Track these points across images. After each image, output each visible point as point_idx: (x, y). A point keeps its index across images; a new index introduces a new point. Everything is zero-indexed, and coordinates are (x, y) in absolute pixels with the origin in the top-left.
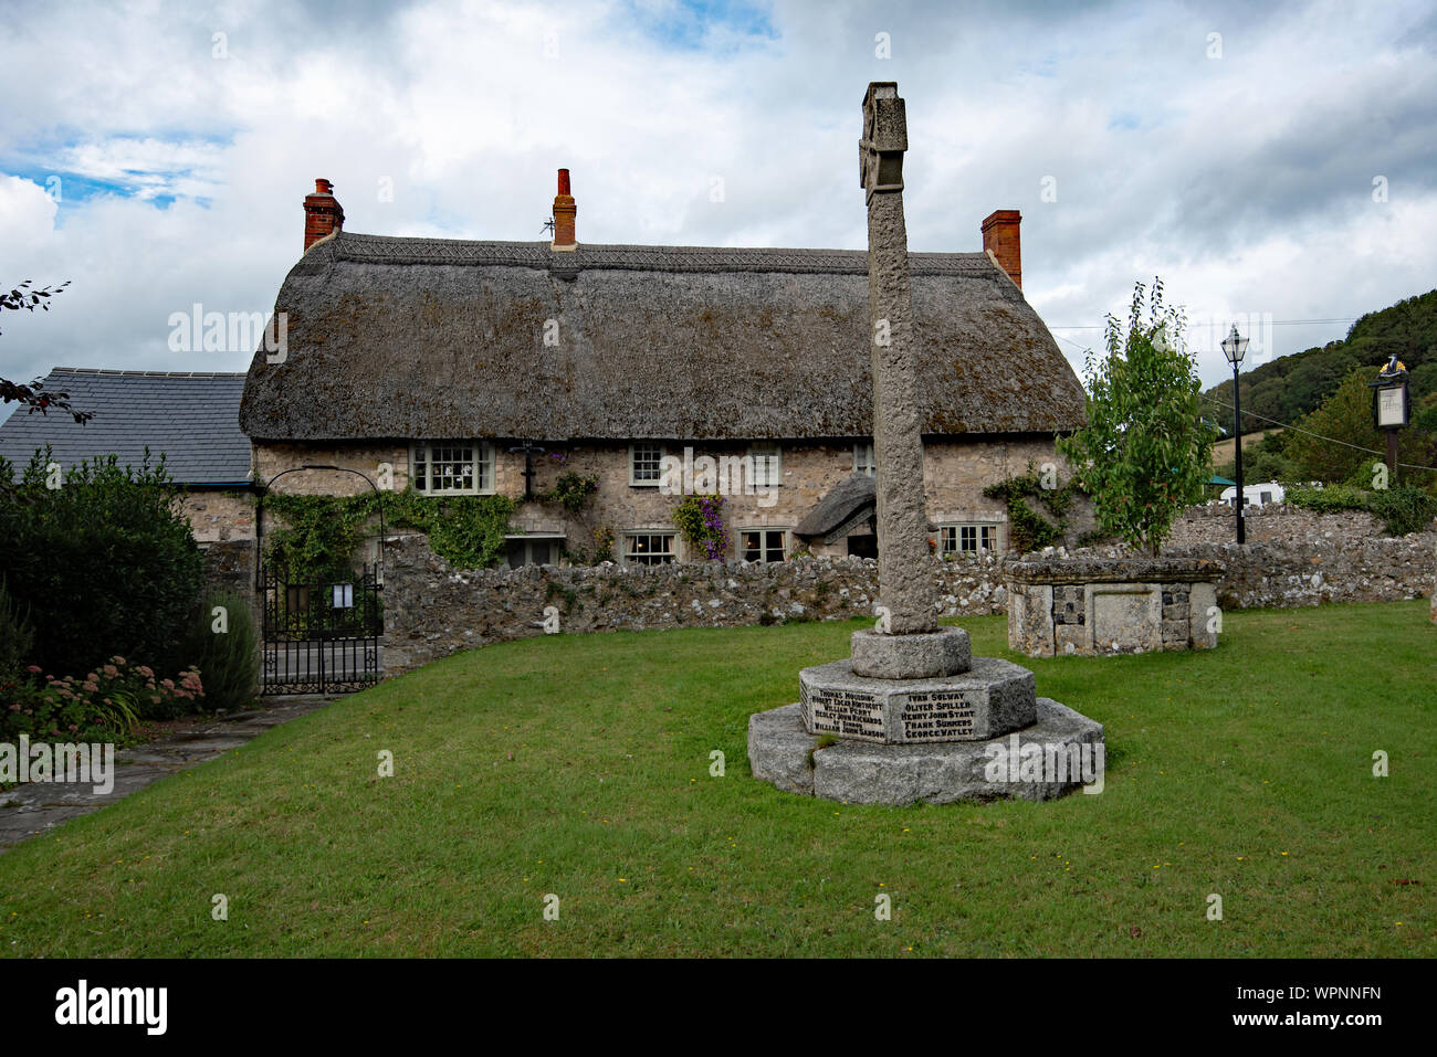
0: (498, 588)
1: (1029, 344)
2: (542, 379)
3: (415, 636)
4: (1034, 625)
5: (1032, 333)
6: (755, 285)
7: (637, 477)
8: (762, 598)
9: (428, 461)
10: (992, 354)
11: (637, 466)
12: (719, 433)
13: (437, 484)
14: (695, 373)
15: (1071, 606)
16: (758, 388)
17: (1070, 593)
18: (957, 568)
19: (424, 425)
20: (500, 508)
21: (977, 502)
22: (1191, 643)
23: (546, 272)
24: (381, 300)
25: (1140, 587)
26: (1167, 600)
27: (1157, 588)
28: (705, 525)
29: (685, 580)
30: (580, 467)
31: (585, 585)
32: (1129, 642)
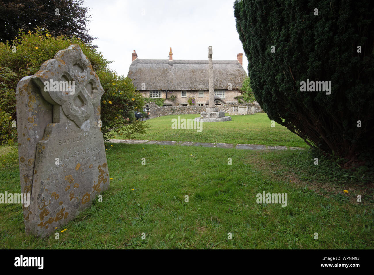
0: (164, 109)
1: (243, 75)
2: (168, 81)
3: (154, 115)
4: (232, 111)
5: (243, 73)
6: (200, 66)
7: (182, 96)
8: (199, 111)
9: (152, 93)
10: (237, 77)
11: (182, 94)
12: (194, 89)
13: (153, 97)
14: (191, 80)
15: (236, 109)
16: (200, 82)
17: (236, 108)
18: (226, 107)
19: (151, 88)
20: (162, 100)
21: (233, 99)
22: (251, 114)
23: (168, 64)
24: (144, 69)
25: (245, 107)
26: (248, 108)
27: (247, 107)
28: (192, 103)
29: (189, 108)
30: (174, 94)
31: (176, 109)
32: (243, 114)
